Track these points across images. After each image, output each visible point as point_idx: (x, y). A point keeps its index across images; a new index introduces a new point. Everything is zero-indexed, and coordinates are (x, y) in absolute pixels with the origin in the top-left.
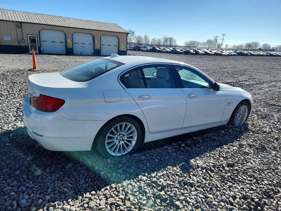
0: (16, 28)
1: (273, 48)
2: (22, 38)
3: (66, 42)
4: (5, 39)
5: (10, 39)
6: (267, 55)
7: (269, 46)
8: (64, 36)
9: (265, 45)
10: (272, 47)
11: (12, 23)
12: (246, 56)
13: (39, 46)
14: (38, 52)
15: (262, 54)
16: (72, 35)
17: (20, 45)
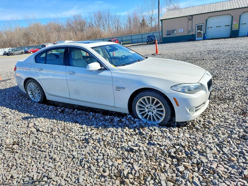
0: (188, 21)
2: (191, 28)
3: (232, 24)
4: (180, 31)
5: (183, 31)
8: (231, 19)
11: (185, 17)
13: (204, 33)
14: (203, 38)
16: (240, 16)
17: (189, 34)
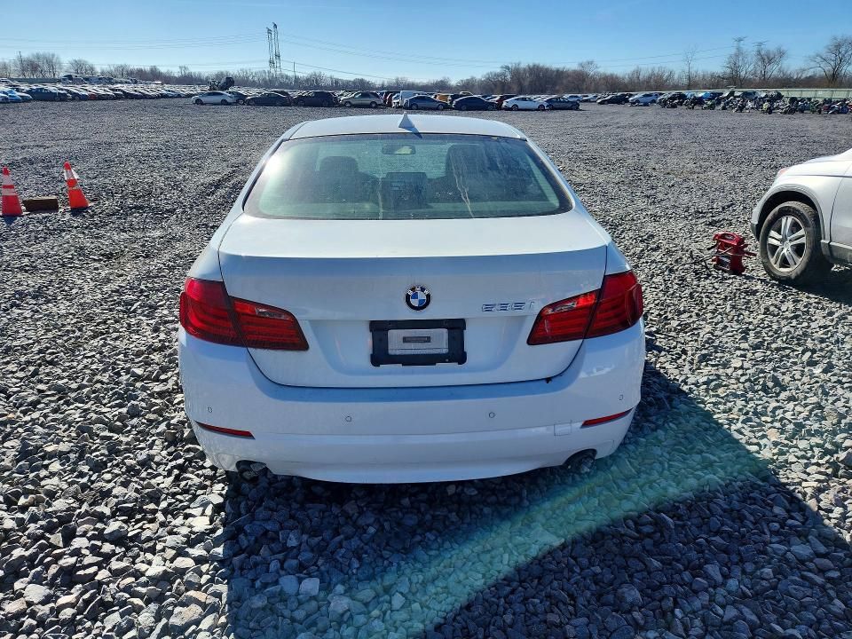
1: (102, 73)
6: (117, 97)
7: (92, 69)
9: (78, 65)
10: (98, 70)
12: (61, 100)
15: (102, 92)
